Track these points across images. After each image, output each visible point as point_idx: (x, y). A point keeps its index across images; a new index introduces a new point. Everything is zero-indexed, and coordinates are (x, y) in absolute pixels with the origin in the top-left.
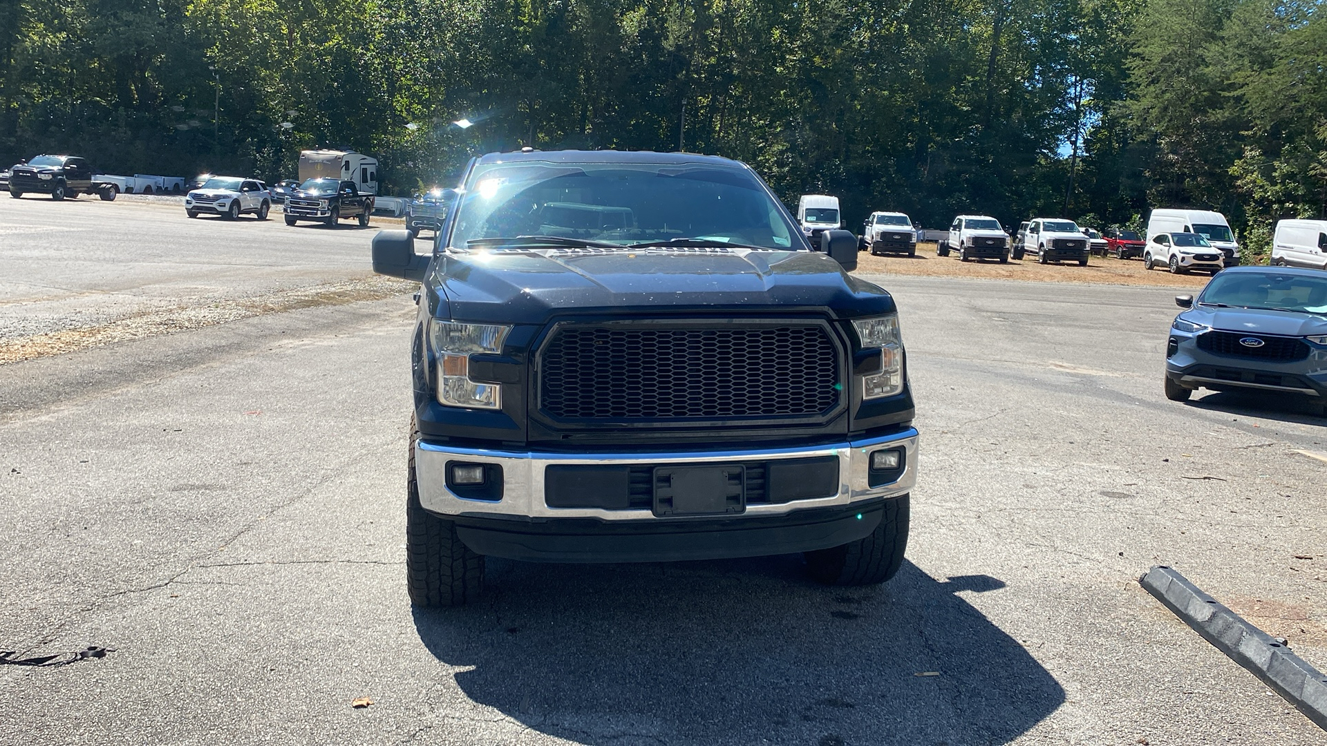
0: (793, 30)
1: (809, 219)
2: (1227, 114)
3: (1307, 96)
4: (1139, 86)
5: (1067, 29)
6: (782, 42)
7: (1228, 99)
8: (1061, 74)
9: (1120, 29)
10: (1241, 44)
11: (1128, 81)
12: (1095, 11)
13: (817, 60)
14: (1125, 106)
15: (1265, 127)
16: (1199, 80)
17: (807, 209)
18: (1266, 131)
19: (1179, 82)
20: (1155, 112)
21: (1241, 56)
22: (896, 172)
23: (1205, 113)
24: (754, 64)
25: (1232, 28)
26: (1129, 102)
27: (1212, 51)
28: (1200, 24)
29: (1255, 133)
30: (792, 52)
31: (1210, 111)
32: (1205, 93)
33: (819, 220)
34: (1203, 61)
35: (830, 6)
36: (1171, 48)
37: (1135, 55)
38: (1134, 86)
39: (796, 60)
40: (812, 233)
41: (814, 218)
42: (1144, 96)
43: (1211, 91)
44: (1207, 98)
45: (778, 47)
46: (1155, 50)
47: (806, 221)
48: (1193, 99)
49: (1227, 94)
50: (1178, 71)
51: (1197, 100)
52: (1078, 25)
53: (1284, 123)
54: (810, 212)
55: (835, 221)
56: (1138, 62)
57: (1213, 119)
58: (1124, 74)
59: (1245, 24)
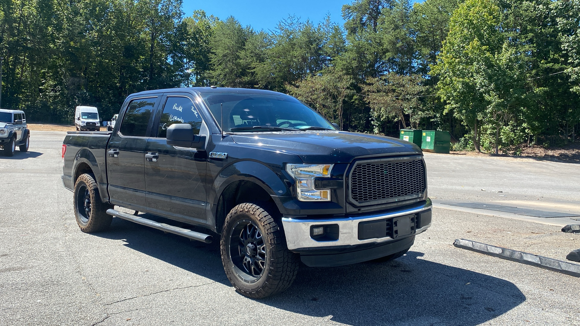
0: (59, 28)
1: (83, 117)
2: (249, 79)
3: (277, 73)
4: (214, 65)
5: (182, 39)
6: (53, 33)
7: (249, 73)
8: (181, 58)
9: (205, 42)
10: (252, 52)
11: (210, 63)
12: (194, 33)
13: (72, 43)
14: (210, 73)
15: (263, 84)
16: (238, 65)
17: (82, 113)
18: (263, 86)
19: (230, 65)
20: (222, 76)
21: (252, 57)
22: (113, 96)
23: (241, 77)
24: (39, 43)
25: (248, 45)
26: (211, 72)
27: (242, 54)
28: (236, 43)
29: (259, 87)
30: (58, 39)
31: (243, 77)
32: (240, 70)
33: (89, 118)
34: (238, 57)
35: (78, 19)
36: (227, 51)
37: (213, 53)
38: (212, 65)
39: (61, 43)
40: (86, 124)
41: (86, 117)
42: (217, 69)
43: (242, 69)
44: (241, 72)
45: (52, 35)
46: (220, 52)
47: (82, 118)
48: (236, 72)
49: (249, 71)
50: (229, 60)
51: (237, 72)
52: (187, 38)
53: (269, 83)
54: (84, 114)
55: (96, 118)
56: (213, 56)
57: (244, 80)
58: (208, 60)
59: (253, 44)
